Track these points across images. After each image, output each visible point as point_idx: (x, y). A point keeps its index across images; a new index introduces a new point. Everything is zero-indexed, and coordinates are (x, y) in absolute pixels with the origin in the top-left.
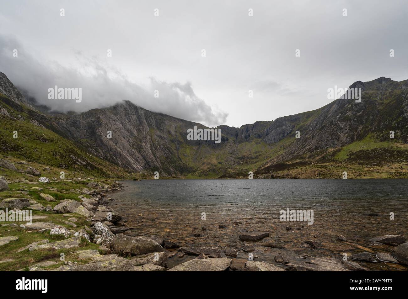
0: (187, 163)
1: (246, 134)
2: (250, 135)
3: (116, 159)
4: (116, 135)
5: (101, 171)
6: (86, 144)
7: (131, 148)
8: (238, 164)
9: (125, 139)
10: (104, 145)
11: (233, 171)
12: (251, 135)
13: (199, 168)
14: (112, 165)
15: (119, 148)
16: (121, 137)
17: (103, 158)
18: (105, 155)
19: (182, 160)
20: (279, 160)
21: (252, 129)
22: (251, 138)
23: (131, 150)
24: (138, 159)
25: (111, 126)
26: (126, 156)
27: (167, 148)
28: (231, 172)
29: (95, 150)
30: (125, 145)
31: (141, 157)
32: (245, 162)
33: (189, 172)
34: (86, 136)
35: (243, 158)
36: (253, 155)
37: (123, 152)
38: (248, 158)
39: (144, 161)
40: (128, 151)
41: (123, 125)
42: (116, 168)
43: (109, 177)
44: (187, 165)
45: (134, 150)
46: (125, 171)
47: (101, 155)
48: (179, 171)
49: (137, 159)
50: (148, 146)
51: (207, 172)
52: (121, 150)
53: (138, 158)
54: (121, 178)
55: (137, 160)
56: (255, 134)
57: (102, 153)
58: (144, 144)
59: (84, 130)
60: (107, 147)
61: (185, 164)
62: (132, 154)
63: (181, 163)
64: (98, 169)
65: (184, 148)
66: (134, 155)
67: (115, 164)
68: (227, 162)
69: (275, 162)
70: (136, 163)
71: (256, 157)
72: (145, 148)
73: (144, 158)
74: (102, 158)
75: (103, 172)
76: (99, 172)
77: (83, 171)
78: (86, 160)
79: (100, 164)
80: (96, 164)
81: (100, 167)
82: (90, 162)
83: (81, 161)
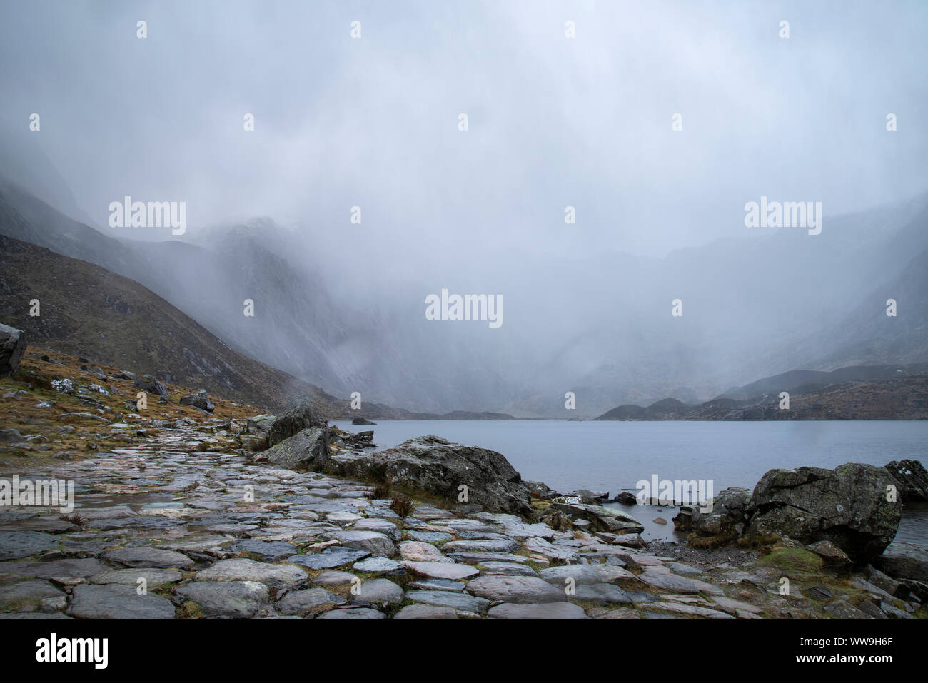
75: (264, 396)
76: (254, 396)
77: (213, 392)
78: (220, 363)
79: (253, 373)
80: (244, 374)
81: (255, 382)
82: (231, 368)
83: (209, 364)
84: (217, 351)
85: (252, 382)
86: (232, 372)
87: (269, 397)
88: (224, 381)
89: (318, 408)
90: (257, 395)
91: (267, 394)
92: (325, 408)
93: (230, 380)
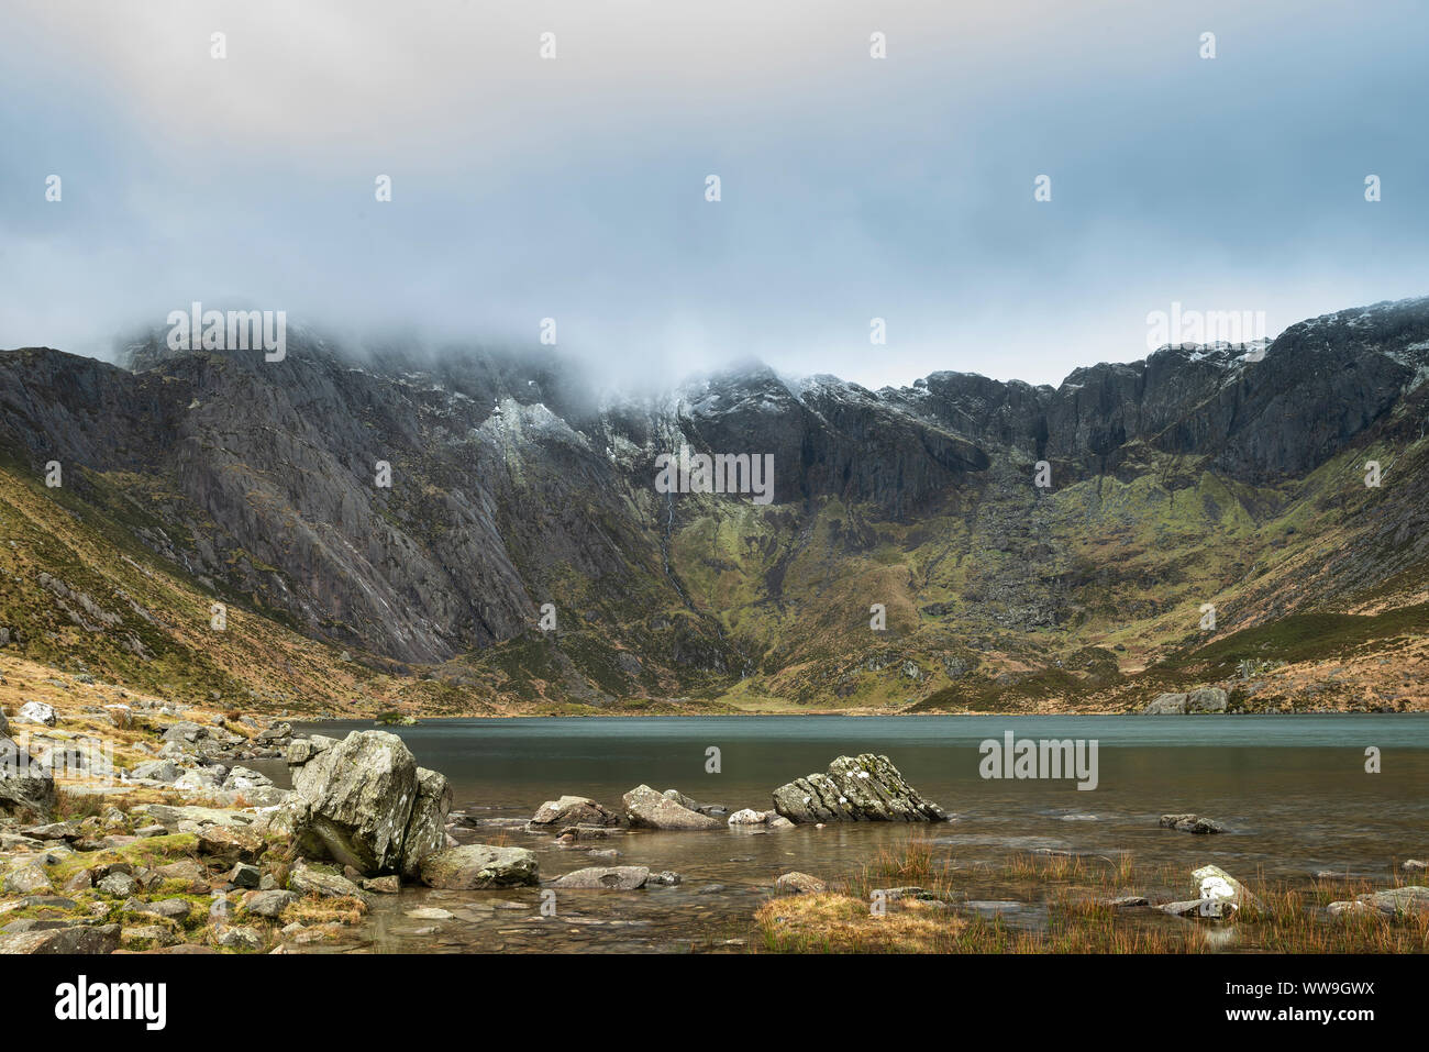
0: (725, 614)
1: (1099, 422)
2: (1123, 431)
3: (291, 587)
4: (297, 445)
5: (200, 663)
6: (124, 500)
7: (380, 521)
8: (1051, 617)
9: (346, 465)
10: (224, 503)
11: (1017, 666)
12: (1130, 428)
13: (798, 642)
14: (266, 625)
15: (311, 519)
16: (325, 455)
17: (216, 582)
18: (229, 566)
19: (695, 596)
20: (1313, 586)
21: (1139, 396)
22: (1133, 449)
23: (384, 535)
24: (421, 590)
25: (269, 394)
26: (349, 571)
27: (601, 518)
28: (1004, 669)
29: (173, 536)
30: (348, 503)
31: (438, 579)
32: (1096, 603)
33: (735, 672)
34: (126, 453)
35: (1084, 577)
36: (1155, 557)
37: (329, 544)
38: (1116, 578)
39: (453, 599)
40: (360, 539)
41: (338, 386)
42: (289, 647)
43: (246, 700)
44: (727, 624)
45: (397, 535)
46: (335, 666)
47: (206, 564)
48: (675, 666)
49: (412, 589)
50: (487, 509)
51: (846, 671)
52: (320, 531)
53: (423, 581)
54: (314, 707)
55: (414, 594)
56: (1161, 427)
57: (211, 556)
58: (460, 495)
59: (119, 417)
60: (243, 515)
61: (711, 617)
62: (387, 562)
63: (687, 613)
64: (182, 651)
65: (707, 514)
66: (397, 565)
67: (280, 618)
68: (979, 607)
69: (1290, 600)
70: (404, 611)
71: (1169, 574)
72: (468, 521)
73: (455, 582)
74: (208, 582)
75: (213, 672)
76: (192, 670)
77: (104, 663)
78: (121, 602)
79: (194, 624)
80: (175, 626)
81: (198, 643)
82: (144, 613)
83: (96, 607)
84: (117, 579)
85: (191, 642)
86: (145, 621)
87: (225, 672)
88: (127, 640)
89: (333, 694)
90: (199, 670)
91: (222, 667)
92: (349, 695)
93: (143, 640)
